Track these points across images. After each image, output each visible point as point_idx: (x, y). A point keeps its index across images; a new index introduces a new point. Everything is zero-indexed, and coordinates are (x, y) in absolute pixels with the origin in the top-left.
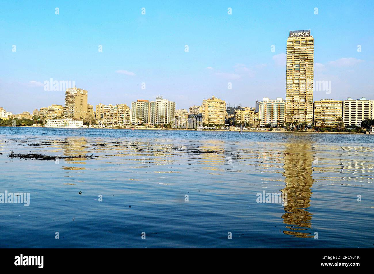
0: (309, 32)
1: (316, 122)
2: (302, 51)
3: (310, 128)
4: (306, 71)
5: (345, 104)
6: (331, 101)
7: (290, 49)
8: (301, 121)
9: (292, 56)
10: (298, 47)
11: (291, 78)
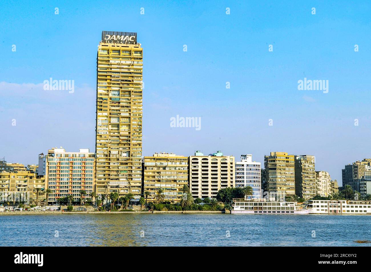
0: (134, 37)
1: (147, 193)
2: (123, 68)
3: (138, 203)
4: (130, 103)
5: (193, 163)
6: (170, 156)
7: (104, 63)
8: (122, 192)
9: (106, 76)
10: (117, 61)
11: (106, 114)
